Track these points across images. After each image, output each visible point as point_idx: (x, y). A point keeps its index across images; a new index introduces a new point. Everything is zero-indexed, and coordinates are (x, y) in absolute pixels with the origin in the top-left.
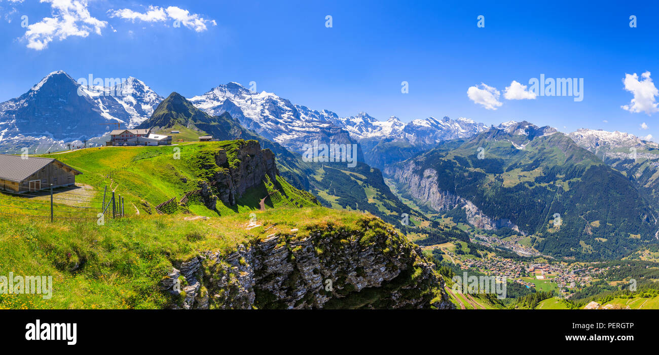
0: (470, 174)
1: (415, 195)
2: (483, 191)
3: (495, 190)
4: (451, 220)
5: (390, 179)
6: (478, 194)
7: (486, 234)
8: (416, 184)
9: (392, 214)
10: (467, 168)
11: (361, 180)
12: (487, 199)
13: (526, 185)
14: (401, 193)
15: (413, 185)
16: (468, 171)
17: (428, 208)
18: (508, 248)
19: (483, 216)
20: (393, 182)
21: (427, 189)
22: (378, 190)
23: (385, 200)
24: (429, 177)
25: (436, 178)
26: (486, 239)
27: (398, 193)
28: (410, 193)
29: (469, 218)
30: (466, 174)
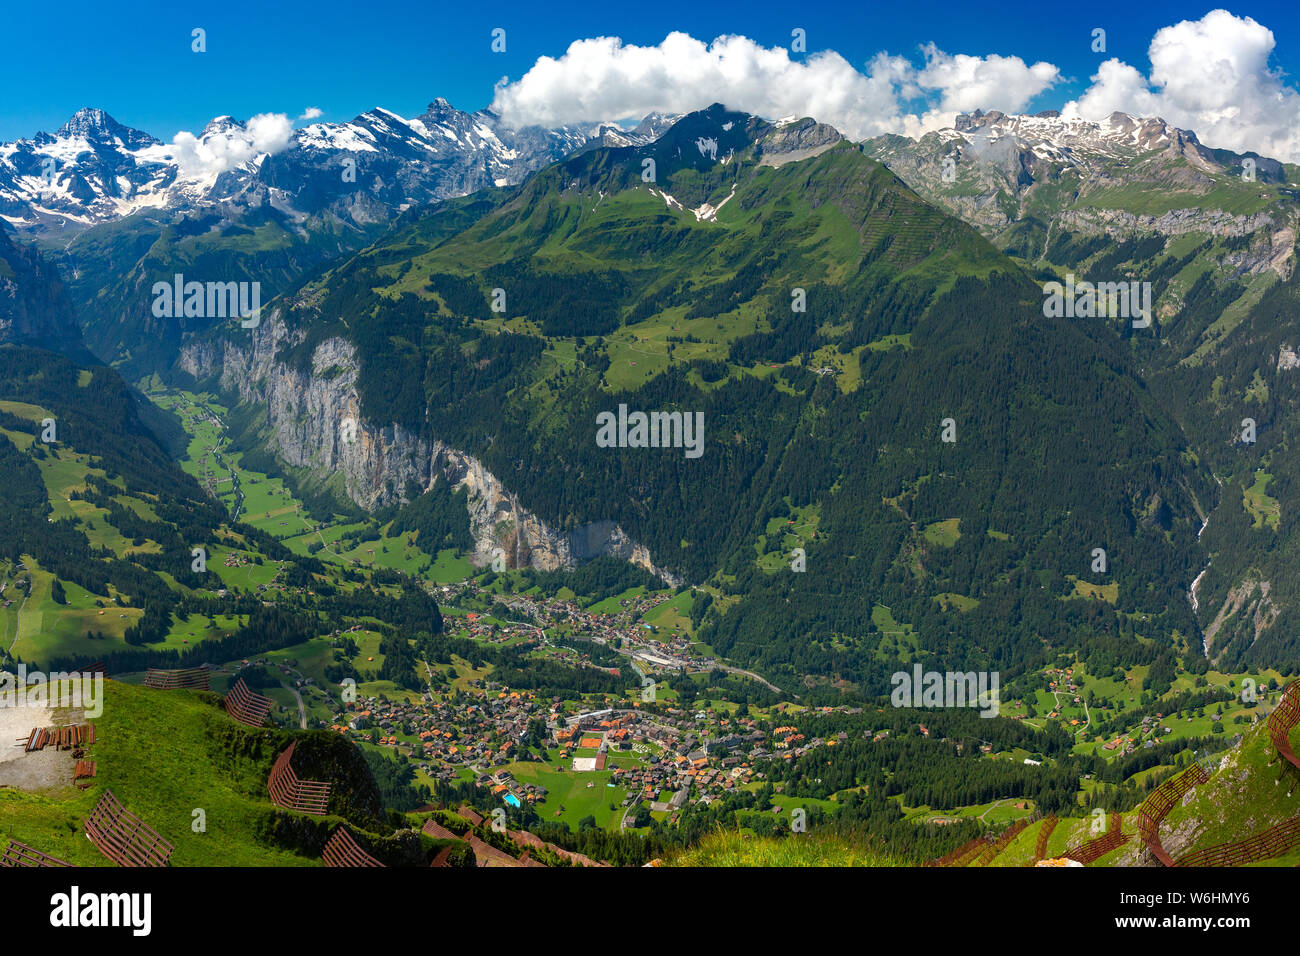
0: (486, 344)
1: (292, 454)
2: (526, 414)
3: (569, 407)
4: (411, 543)
5: (205, 396)
6: (506, 428)
7: (537, 589)
8: (289, 408)
10: (478, 322)
12: (538, 446)
13: (693, 378)
14: (239, 450)
15: (279, 409)
16: (477, 333)
17: (333, 502)
18: (602, 641)
19: (522, 517)
20: (216, 408)
21: (329, 425)
24: (331, 373)
25: (355, 375)
26: (531, 607)
28: (271, 445)
29: (476, 527)
30: (469, 348)
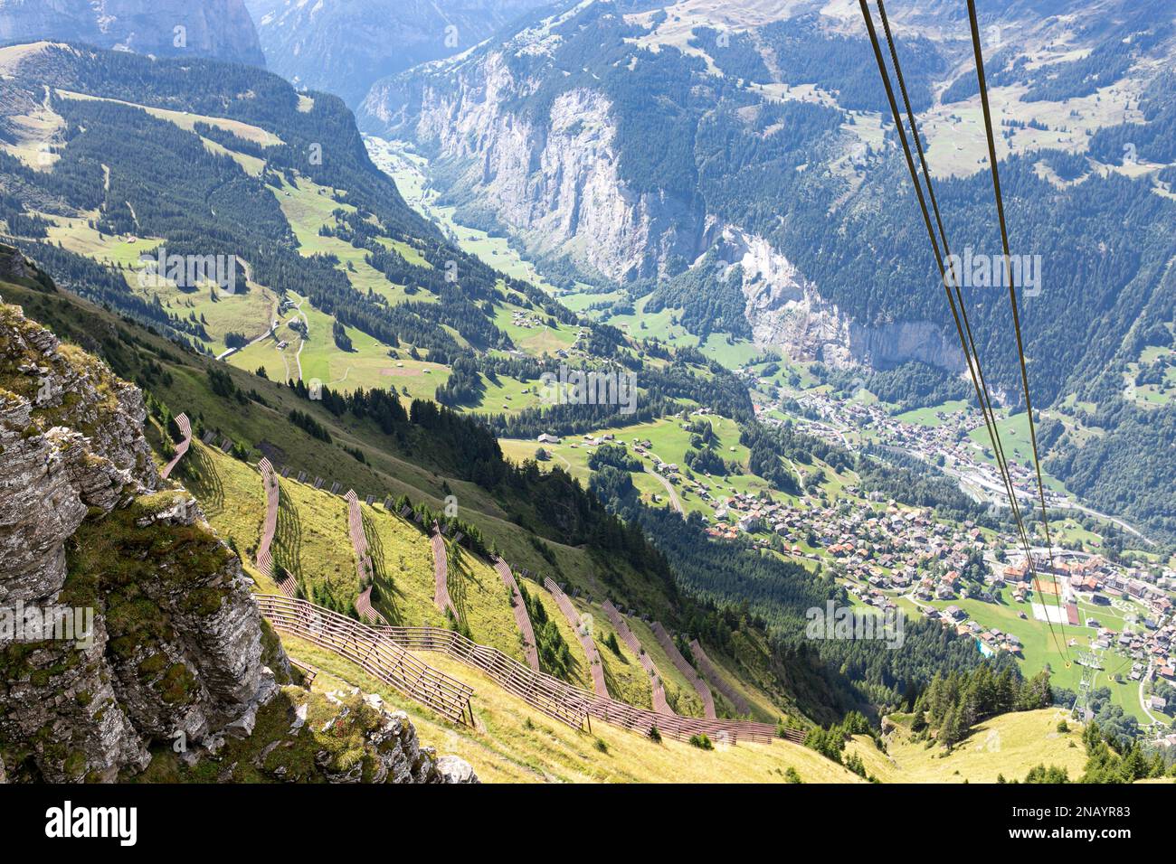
0: (770, 113)
1: (515, 214)
2: (827, 194)
3: (881, 190)
4: (675, 322)
5: (398, 144)
6: (801, 208)
7: (829, 388)
8: (517, 164)
9: (413, 299)
10: (755, 87)
11: (253, 150)
12: (842, 230)
13: (1041, 170)
14: (450, 203)
15: (502, 165)
16: (756, 99)
17: (572, 268)
18: (921, 455)
19: (816, 308)
20: (412, 157)
21: (568, 185)
22: (342, 193)
23: (380, 240)
24: (575, 130)
25: (609, 133)
26: (826, 408)
27: (440, 203)
28: (492, 201)
29: (755, 311)
30: (748, 113)
